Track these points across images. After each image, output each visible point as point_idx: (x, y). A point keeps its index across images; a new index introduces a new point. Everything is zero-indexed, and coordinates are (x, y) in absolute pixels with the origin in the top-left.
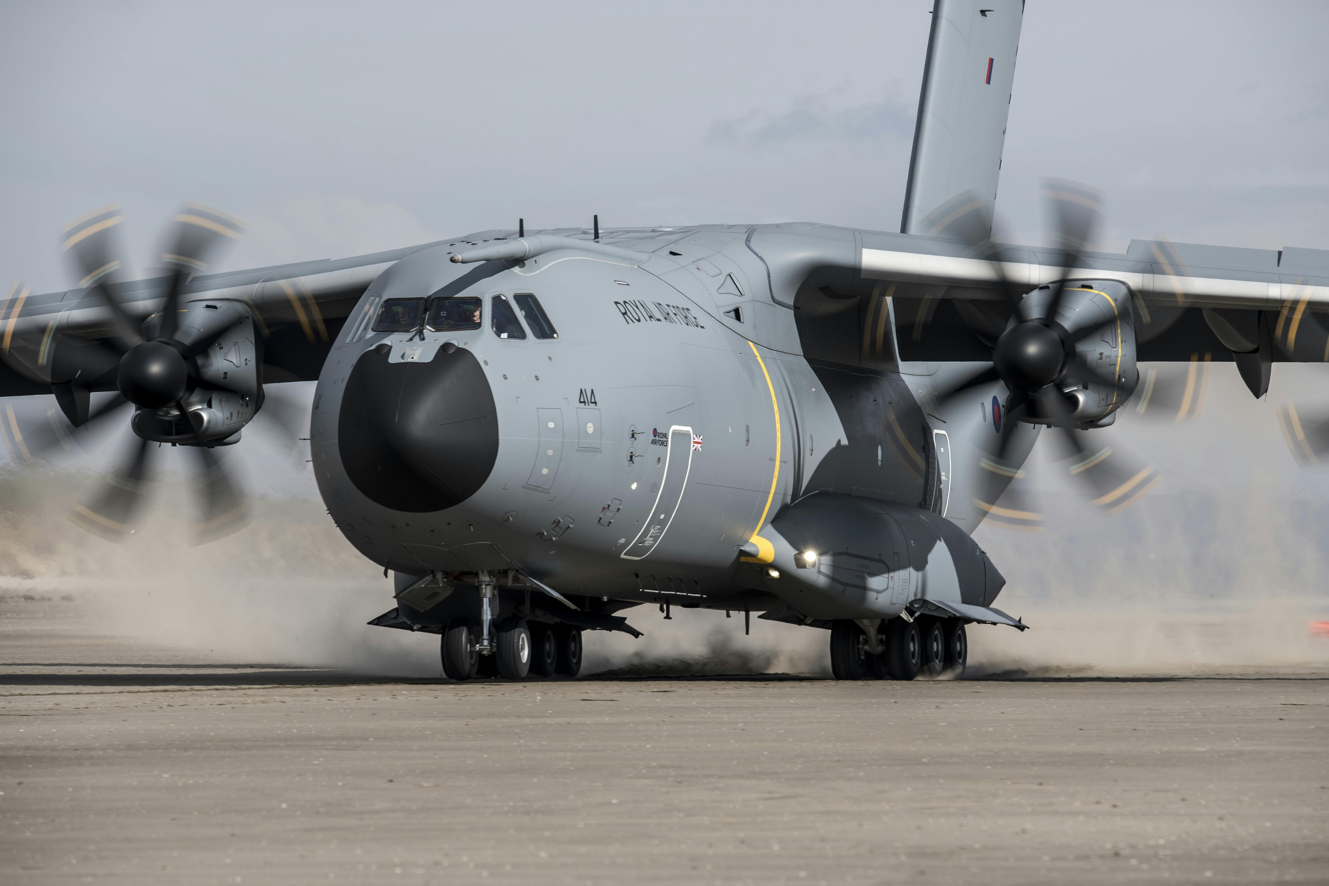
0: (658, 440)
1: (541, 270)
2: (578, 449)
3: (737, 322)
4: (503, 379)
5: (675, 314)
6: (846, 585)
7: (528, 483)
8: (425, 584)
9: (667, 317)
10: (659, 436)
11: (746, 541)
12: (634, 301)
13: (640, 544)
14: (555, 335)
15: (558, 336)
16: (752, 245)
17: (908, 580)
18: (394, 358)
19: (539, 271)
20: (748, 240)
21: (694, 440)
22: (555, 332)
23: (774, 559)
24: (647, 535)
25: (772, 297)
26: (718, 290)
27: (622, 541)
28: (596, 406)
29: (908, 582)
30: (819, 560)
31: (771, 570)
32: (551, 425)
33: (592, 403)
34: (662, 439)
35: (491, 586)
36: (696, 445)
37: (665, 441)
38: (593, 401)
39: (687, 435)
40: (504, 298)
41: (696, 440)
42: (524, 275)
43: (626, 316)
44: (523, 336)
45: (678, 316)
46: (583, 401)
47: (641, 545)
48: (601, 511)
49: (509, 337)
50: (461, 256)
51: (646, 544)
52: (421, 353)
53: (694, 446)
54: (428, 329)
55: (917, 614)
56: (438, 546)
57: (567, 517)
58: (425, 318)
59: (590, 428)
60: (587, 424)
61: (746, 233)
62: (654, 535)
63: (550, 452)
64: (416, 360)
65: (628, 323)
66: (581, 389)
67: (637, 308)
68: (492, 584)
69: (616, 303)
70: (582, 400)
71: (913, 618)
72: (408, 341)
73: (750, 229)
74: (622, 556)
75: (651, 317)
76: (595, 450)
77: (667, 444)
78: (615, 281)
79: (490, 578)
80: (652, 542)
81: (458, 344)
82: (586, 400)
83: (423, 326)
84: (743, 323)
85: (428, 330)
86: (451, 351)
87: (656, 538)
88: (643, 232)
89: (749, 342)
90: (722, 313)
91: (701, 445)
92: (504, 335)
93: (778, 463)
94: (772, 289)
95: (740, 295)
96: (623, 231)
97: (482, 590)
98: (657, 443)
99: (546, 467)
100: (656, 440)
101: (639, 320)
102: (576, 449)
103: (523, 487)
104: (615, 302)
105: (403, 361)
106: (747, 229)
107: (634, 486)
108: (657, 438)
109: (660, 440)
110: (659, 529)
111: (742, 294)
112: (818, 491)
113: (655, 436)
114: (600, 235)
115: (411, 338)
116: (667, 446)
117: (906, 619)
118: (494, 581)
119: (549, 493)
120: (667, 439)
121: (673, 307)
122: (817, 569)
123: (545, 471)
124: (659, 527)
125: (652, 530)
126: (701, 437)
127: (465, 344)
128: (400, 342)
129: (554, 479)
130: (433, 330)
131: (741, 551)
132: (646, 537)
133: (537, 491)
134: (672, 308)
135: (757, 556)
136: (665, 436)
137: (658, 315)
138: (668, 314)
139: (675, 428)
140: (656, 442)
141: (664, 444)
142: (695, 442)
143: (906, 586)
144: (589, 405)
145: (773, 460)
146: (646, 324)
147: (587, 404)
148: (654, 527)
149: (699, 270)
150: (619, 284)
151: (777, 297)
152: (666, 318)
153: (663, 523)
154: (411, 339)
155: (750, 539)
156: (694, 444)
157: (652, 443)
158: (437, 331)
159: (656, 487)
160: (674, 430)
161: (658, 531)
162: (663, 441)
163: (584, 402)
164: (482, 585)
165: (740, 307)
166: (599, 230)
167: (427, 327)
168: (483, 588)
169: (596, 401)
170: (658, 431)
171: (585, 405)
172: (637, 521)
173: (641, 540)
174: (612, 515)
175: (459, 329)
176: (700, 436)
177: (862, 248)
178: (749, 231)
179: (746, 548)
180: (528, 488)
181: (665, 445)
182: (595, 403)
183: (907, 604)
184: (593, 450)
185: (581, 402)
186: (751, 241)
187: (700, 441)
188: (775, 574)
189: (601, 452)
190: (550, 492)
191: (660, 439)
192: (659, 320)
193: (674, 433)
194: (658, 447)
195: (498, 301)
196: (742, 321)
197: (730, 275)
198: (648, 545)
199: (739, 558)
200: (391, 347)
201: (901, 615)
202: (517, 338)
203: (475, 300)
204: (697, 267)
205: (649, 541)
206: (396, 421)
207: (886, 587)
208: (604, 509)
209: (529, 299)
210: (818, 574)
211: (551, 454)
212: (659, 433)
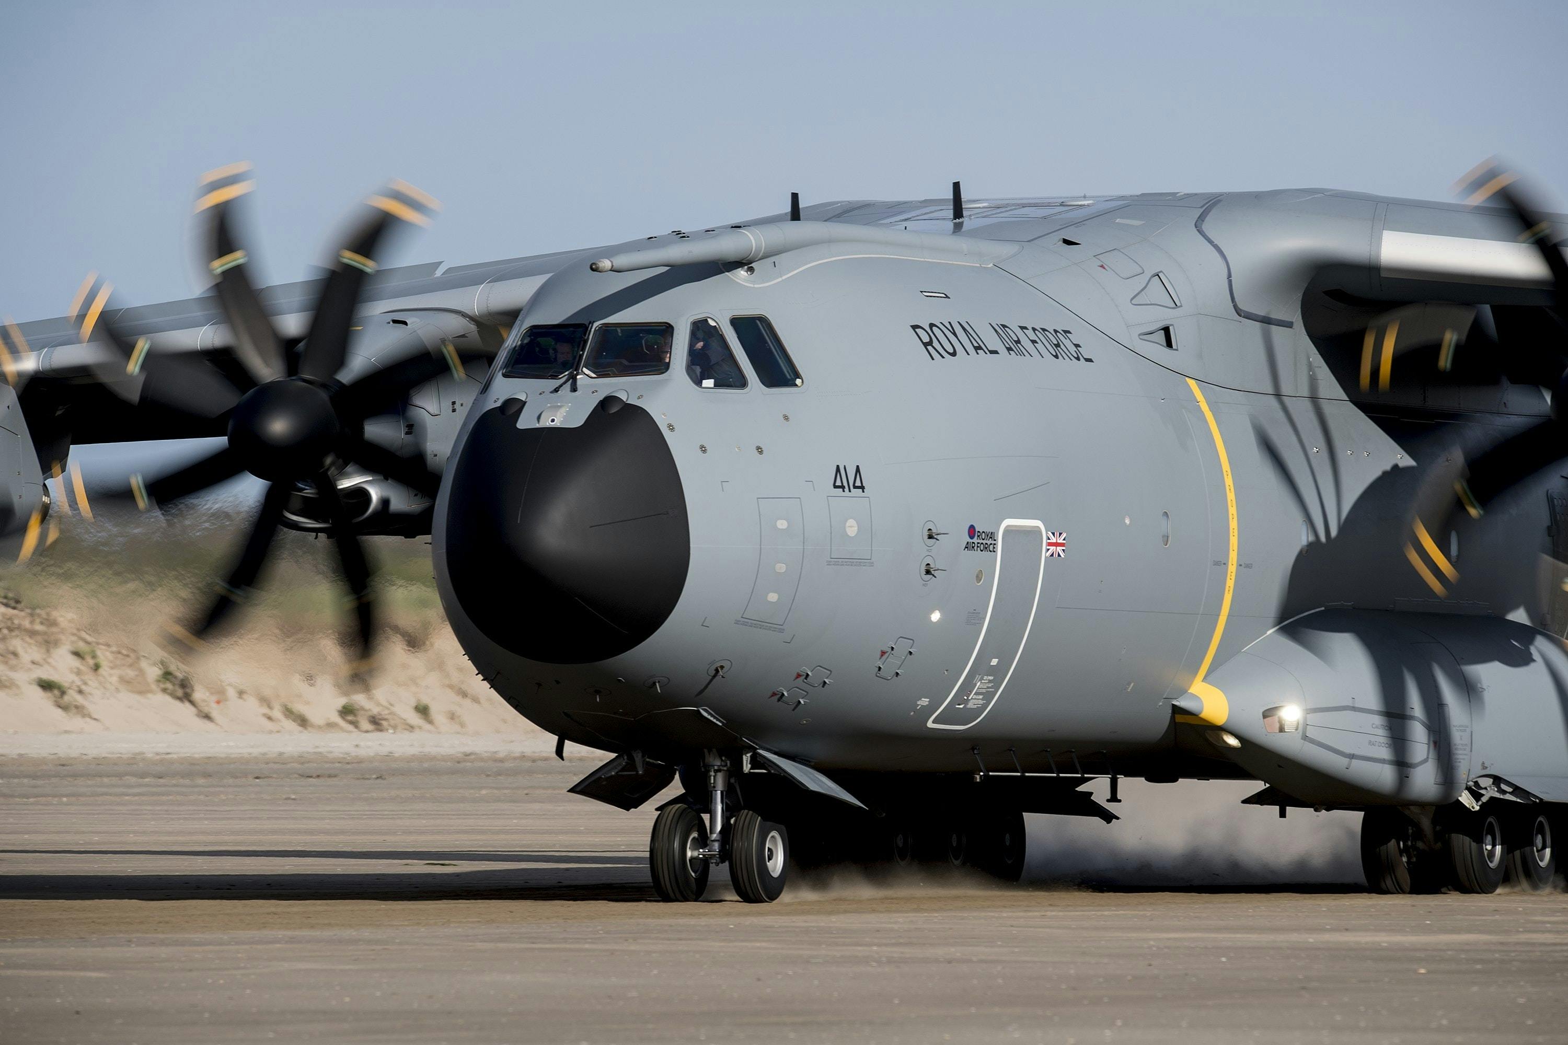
0: (978, 543)
1: (784, 278)
2: (830, 562)
3: (1167, 350)
4: (701, 453)
5: (1034, 342)
6: (1352, 756)
7: (744, 616)
8: (617, 770)
9: (1014, 346)
10: (978, 536)
11: (1183, 692)
12: (950, 323)
13: (959, 705)
14: (798, 381)
15: (803, 382)
16: (1205, 227)
17: (1470, 745)
18: (525, 422)
19: (780, 279)
20: (1201, 218)
21: (1049, 541)
22: (798, 375)
23: (1228, 717)
24: (971, 692)
25: (1235, 307)
26: (1132, 299)
27: (924, 702)
28: (863, 492)
29: (1468, 748)
30: (1305, 719)
31: (1227, 735)
32: (782, 524)
33: (855, 487)
34: (984, 542)
35: (722, 771)
36: (1052, 548)
37: (991, 544)
38: (858, 484)
39: (1036, 532)
40: (712, 323)
41: (1053, 540)
42: (752, 286)
43: (929, 348)
44: (742, 383)
45: (1039, 346)
46: (840, 485)
47: (961, 706)
48: (879, 656)
49: (717, 385)
50: (611, 261)
51: (970, 705)
52: (567, 412)
53: (1048, 549)
54: (585, 374)
55: (1484, 799)
56: (615, 713)
57: (818, 668)
58: (581, 356)
59: (852, 528)
60: (846, 521)
61: (1202, 207)
62: (984, 691)
63: (781, 568)
64: (557, 424)
65: (933, 359)
66: (838, 466)
67: (955, 334)
68: (725, 768)
69: (915, 327)
70: (838, 483)
71: (1480, 803)
72: (551, 392)
73: (1211, 201)
74: (930, 724)
75: (977, 348)
76: (860, 562)
77: (994, 548)
78: (921, 292)
79: (722, 760)
80: (981, 702)
81: (627, 400)
82: (845, 484)
83: (577, 369)
84: (1177, 350)
85: (585, 377)
86: (614, 410)
87: (988, 696)
88: (1049, 205)
89: (1187, 379)
90: (1137, 336)
91: (1064, 548)
92: (709, 383)
93: (1232, 568)
94: (1235, 295)
95: (1175, 306)
96: (1013, 205)
97: (710, 780)
98: (975, 548)
99: (775, 592)
100: (973, 543)
101: (954, 354)
102: (827, 561)
103: (737, 622)
104: (911, 326)
105: (537, 426)
106: (1207, 201)
107: (936, 616)
108: (975, 540)
109: (982, 543)
110: (990, 681)
111: (1176, 305)
112: (1323, 608)
113: (972, 537)
114: (965, 213)
115: (557, 388)
116: (994, 551)
117: (1468, 806)
118: (728, 764)
119: (782, 631)
120: (995, 540)
121: (1034, 329)
122: (1301, 733)
123: (773, 597)
124: (991, 678)
125: (978, 684)
126: (1064, 535)
127: (639, 398)
128: (541, 394)
129: (790, 609)
130: (594, 375)
131: (1174, 707)
132: (970, 695)
133: (760, 628)
134: (1030, 333)
135: (1200, 713)
136: (992, 536)
137: (992, 341)
138: (1018, 342)
139: (1008, 522)
140: (973, 547)
141: (989, 548)
142: (1050, 544)
143: (1465, 755)
144: (850, 491)
145: (1222, 564)
146: (968, 361)
147: (847, 489)
148: (982, 679)
149: (1104, 268)
150: (927, 296)
151: (1241, 306)
152: (1009, 349)
153: (998, 673)
154: (556, 390)
155: (1189, 687)
156: (1048, 547)
157: (966, 547)
158: (599, 376)
159: (976, 618)
160: (1008, 526)
161: (990, 685)
162: (986, 544)
163: (843, 487)
164: (709, 771)
165: (1172, 325)
166: (963, 204)
167: (585, 370)
168: (710, 776)
169: (864, 485)
170: (977, 530)
171: (844, 491)
172: (947, 671)
173: (958, 699)
174: (900, 663)
175: (635, 373)
176: (1060, 534)
177: (1383, 230)
178: (1207, 205)
179: (1182, 703)
180: (745, 624)
181: (991, 550)
182: (862, 487)
183: (1468, 782)
184: (857, 562)
185: (835, 487)
186: (1205, 221)
187: (1061, 541)
188: (1232, 741)
189: (872, 564)
190: (784, 630)
191: (981, 541)
192: (996, 352)
193: (1009, 531)
194: (977, 554)
195: (701, 329)
196: (1174, 346)
197: (1158, 275)
198: (975, 706)
199: (1174, 717)
200: (524, 403)
201: (1460, 798)
202: (732, 386)
203: (664, 327)
204: (1101, 264)
205: (974, 701)
206: (519, 522)
207: (1425, 757)
208: (883, 653)
209: (758, 322)
210: (1303, 741)
211: (783, 570)
212: (979, 532)
